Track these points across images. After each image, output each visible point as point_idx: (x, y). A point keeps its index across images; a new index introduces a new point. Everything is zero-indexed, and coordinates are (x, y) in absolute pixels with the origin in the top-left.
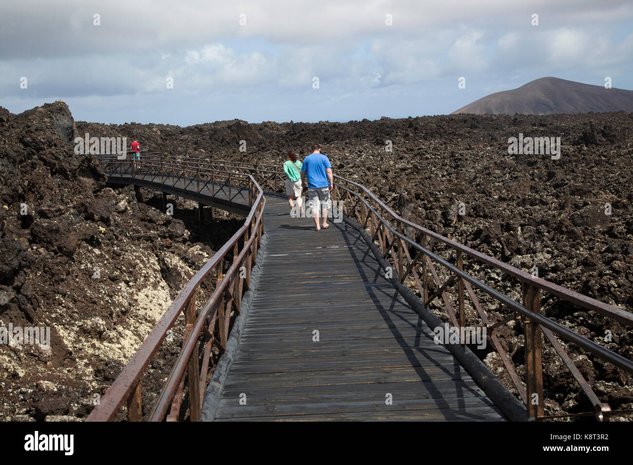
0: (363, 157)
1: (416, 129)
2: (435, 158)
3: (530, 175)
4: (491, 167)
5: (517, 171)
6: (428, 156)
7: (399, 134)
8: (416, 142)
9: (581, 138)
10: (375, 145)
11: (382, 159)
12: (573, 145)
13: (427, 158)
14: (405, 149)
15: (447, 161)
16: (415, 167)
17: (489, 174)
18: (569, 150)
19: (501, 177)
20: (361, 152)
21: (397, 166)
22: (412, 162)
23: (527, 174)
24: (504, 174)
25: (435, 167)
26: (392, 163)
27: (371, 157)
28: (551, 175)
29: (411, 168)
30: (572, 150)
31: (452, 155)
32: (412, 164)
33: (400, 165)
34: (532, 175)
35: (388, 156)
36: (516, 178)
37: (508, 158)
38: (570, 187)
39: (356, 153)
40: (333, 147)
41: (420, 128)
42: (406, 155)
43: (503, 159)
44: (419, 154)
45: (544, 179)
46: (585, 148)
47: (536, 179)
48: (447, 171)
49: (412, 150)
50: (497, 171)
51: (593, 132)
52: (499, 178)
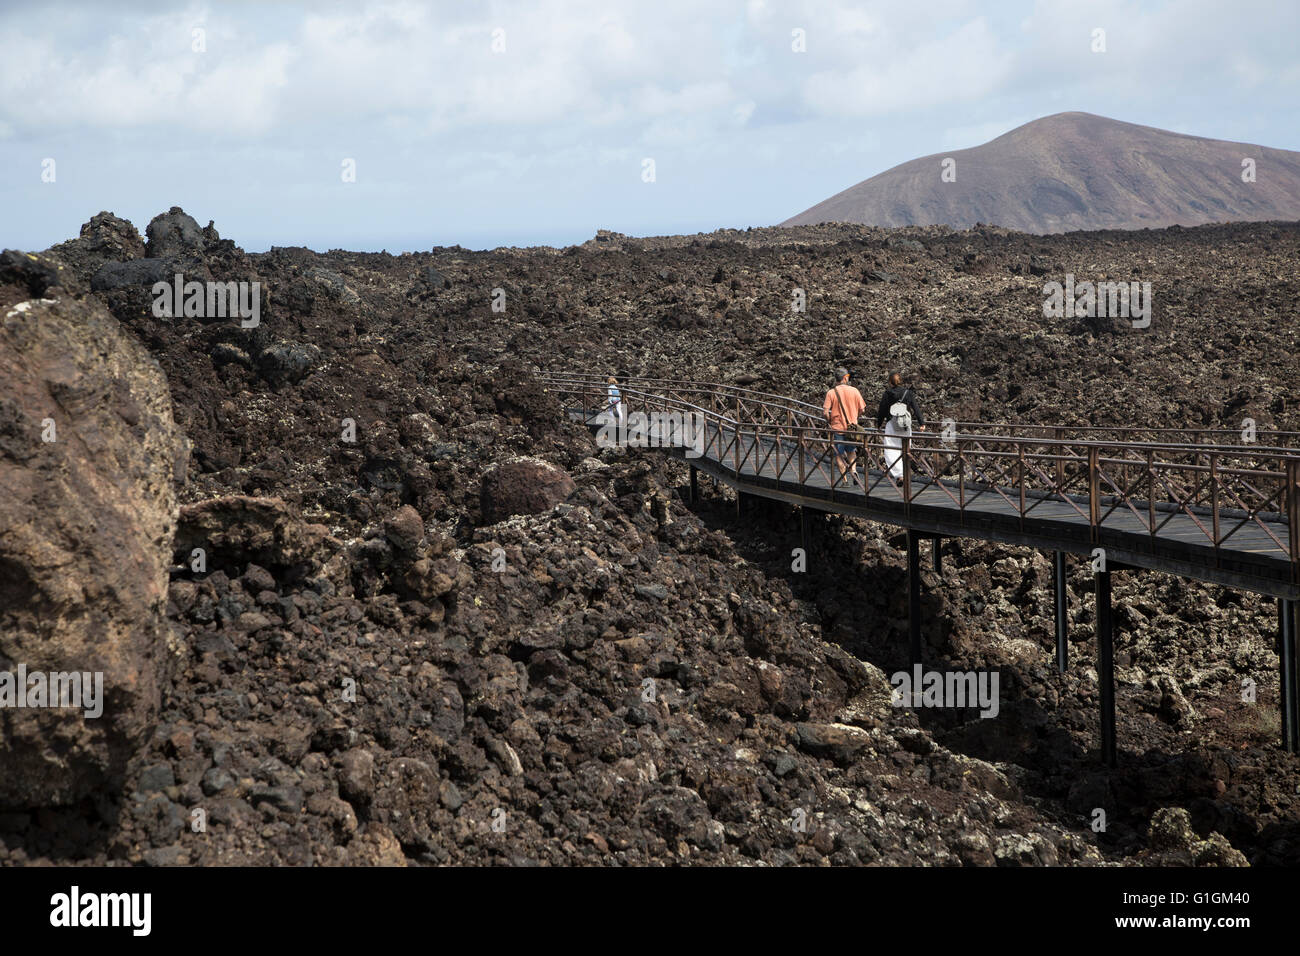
0: (647, 355)
2: (802, 359)
3: (981, 391)
4: (914, 378)
5: (959, 385)
6: (788, 355)
7: (704, 300)
8: (750, 323)
10: (664, 330)
11: (689, 361)
12: (1070, 334)
13: (786, 361)
14: (736, 340)
15: (830, 365)
16: (767, 377)
18: (1062, 344)
19: (933, 394)
20: (639, 346)
21: (726, 375)
22: (756, 367)
23: (976, 390)
24: (938, 390)
25: (806, 377)
26: (713, 368)
27: (664, 356)
28: (1014, 391)
29: (759, 380)
30: (1067, 343)
31: (838, 353)
32: (757, 371)
33: (735, 372)
34: (985, 391)
35: (701, 355)
36: (958, 396)
37: (947, 359)
38: (1040, 410)
39: (630, 348)
40: (583, 336)
41: (744, 283)
42: (740, 353)
43: (937, 362)
44: (768, 350)
45: (1005, 398)
46: (1091, 340)
47: (992, 399)
49: (750, 342)
50: (925, 385)
52: (928, 396)
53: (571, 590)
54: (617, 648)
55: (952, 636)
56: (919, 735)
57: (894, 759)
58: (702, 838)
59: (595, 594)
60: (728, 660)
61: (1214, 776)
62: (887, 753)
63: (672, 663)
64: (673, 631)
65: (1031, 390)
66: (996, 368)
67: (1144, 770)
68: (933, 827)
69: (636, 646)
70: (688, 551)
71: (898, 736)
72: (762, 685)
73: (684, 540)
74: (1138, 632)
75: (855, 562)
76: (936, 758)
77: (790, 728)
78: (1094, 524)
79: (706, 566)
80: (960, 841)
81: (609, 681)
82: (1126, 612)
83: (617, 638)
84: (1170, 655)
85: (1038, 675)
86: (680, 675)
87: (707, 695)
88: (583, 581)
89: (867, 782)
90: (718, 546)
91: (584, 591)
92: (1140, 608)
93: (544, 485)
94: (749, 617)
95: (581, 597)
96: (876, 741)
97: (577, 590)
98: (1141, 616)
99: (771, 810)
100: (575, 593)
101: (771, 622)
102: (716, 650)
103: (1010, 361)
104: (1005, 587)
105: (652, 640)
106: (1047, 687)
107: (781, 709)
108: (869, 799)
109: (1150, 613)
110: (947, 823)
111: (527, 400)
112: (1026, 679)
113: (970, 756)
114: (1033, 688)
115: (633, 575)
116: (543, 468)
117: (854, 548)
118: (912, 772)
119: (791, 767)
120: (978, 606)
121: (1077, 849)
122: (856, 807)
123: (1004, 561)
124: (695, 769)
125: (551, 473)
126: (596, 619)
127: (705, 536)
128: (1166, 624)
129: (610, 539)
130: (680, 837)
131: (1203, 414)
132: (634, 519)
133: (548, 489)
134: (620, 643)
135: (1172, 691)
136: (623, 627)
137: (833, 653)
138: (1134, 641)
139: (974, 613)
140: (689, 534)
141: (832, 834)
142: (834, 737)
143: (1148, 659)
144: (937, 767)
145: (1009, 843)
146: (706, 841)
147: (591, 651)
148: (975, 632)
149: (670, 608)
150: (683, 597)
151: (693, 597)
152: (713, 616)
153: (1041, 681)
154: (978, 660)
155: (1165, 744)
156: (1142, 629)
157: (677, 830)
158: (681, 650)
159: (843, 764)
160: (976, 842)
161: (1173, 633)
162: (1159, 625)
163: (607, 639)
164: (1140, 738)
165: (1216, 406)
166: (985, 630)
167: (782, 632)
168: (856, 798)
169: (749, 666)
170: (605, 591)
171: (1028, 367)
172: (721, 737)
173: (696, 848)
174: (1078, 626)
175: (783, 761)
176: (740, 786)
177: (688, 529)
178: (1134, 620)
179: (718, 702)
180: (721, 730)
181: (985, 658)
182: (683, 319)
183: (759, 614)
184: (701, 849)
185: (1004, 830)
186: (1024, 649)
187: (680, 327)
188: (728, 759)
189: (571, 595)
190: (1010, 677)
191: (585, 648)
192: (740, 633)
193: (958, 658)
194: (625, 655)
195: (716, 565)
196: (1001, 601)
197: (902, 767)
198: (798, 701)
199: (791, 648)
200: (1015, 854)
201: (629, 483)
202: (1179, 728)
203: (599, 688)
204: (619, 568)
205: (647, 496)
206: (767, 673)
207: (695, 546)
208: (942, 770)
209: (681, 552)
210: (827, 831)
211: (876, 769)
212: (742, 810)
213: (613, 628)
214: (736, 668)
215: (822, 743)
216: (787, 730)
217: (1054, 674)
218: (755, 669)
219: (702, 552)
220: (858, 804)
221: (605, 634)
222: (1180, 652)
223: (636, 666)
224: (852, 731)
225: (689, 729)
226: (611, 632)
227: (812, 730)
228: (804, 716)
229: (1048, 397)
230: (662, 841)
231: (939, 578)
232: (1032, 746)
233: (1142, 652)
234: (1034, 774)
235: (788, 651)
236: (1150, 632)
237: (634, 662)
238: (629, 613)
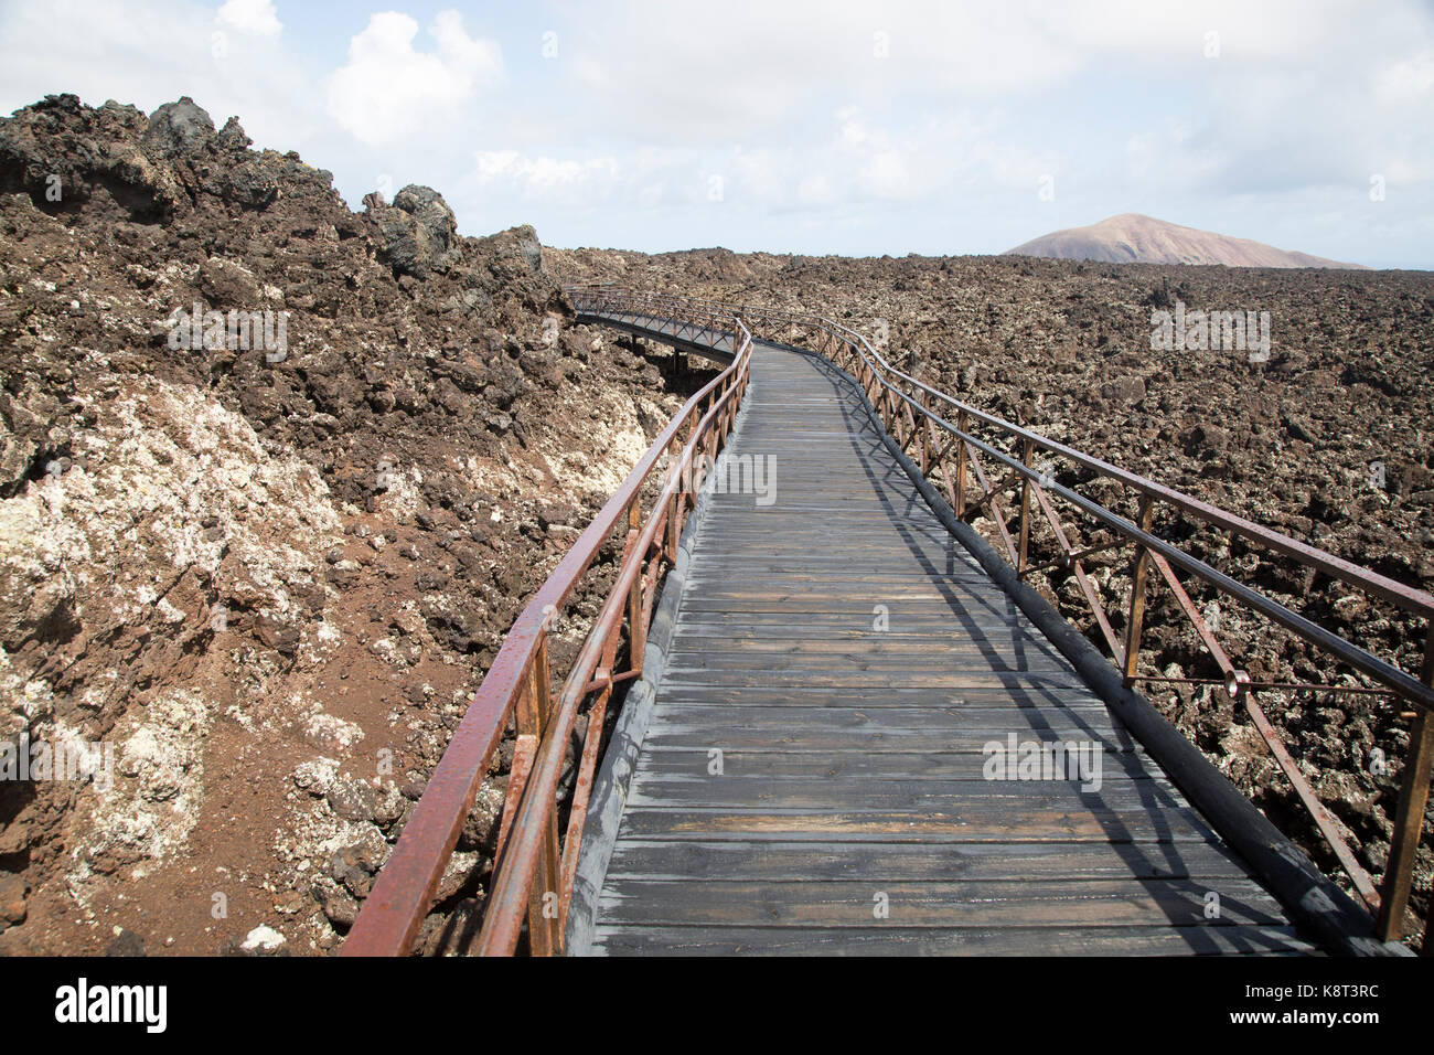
0: (877, 304)
1: (950, 272)
2: (968, 311)
6: (959, 308)
8: (947, 290)
9: (1151, 297)
11: (901, 308)
12: (1140, 305)
13: (957, 311)
14: (931, 298)
15: (982, 316)
16: (941, 321)
17: (1029, 335)
18: (1134, 311)
19: (1044, 339)
20: (875, 298)
21: (918, 318)
22: (937, 314)
23: (1075, 338)
24: (1048, 336)
25: (966, 322)
26: (913, 314)
27: (888, 305)
28: (1102, 341)
29: (936, 322)
30: (1138, 311)
31: (990, 308)
32: (937, 316)
33: (924, 317)
34: (1081, 339)
36: (1061, 341)
37: (1059, 316)
38: (1121, 356)
39: (869, 299)
41: (955, 270)
42: (931, 305)
43: (1052, 318)
44: (948, 304)
45: (1095, 345)
47: (1086, 345)
48: (979, 328)
49: (940, 299)
65: (1114, 340)
66: (1090, 324)
103: (1100, 319)
171: (1112, 324)
182: (907, 285)
187: (904, 289)
229: (1128, 347)
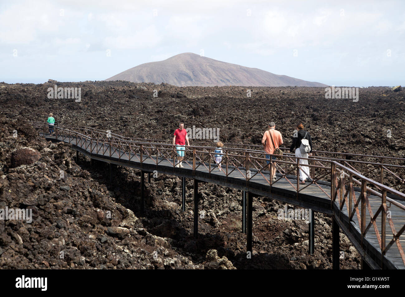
0: (64, 117)
2: (111, 120)
3: (163, 131)
4: (143, 126)
5: (156, 129)
8: (95, 109)
9: (193, 112)
10: (69, 110)
11: (77, 120)
12: (188, 115)
13: (106, 120)
14: (91, 114)
15: (119, 122)
16: (100, 125)
17: (143, 130)
19: (149, 131)
20: (61, 114)
21: (88, 124)
22: (97, 122)
23: (161, 130)
24: (150, 130)
25: (112, 125)
26: (84, 122)
27: (69, 118)
29: (98, 126)
30: (187, 118)
31: (121, 119)
32: (97, 123)
33: (91, 123)
34: (164, 131)
35: (80, 118)
36: (156, 132)
37: (153, 121)
40: (44, 111)
41: (94, 97)
42: (92, 118)
43: (150, 122)
44: (101, 117)
45: (169, 133)
46: (194, 117)
47: (166, 133)
48: (119, 128)
49: (95, 114)
50: (147, 129)
51: (198, 108)
52: (148, 132)
53: (40, 188)
54: (54, 205)
55: (153, 201)
56: (143, 230)
57: (136, 237)
58: (78, 262)
59: (47, 189)
60: (88, 209)
61: (224, 240)
62: (134, 235)
63: (71, 210)
64: (71, 200)
66: (167, 124)
67: (205, 239)
68: (146, 257)
69: (60, 204)
70: (76, 176)
71: (137, 230)
72: (98, 216)
73: (75, 173)
74: (205, 200)
75: (126, 180)
76: (148, 237)
77: (105, 228)
78: (194, 169)
79: (82, 181)
80: (154, 261)
81: (51, 215)
82: (202, 194)
83: (54, 202)
84: (213, 207)
85: (177, 212)
86: (73, 213)
87: (81, 219)
88: (44, 185)
89: (128, 244)
90: (85, 175)
91: (44, 188)
92: (205, 193)
93: (31, 156)
94: (94, 196)
95: (43, 190)
96: (131, 232)
97: (42, 187)
98: (206, 196)
99: (99, 253)
100: (41, 189)
101: (101, 197)
102: (84, 206)
103: (171, 122)
104: (168, 187)
105: (65, 203)
106: (179, 216)
107: (103, 223)
108: (128, 249)
109: (208, 195)
110: (150, 255)
111: (26, 130)
112: (173, 214)
113: (157, 236)
114: (175, 216)
115: (59, 183)
116: (31, 151)
117: (125, 176)
118: (141, 241)
119: (105, 240)
120: (161, 193)
121: (186, 262)
122: (124, 252)
123: (168, 180)
124: (77, 241)
125: (34, 152)
126: (47, 196)
127: (81, 172)
128: (212, 198)
129: (53, 172)
130: (72, 261)
131: (223, 139)
132: (60, 166)
133: (33, 157)
134: (55, 203)
135: (213, 217)
136: (56, 199)
137: (118, 206)
138: (203, 203)
139: (159, 195)
140: (77, 171)
141: (117, 259)
142: (119, 231)
143: (207, 208)
144: (148, 239)
145: (168, 261)
146: (79, 263)
147: (45, 206)
148: (160, 200)
149: (70, 193)
150: (75, 190)
151: (78, 190)
152: (84, 196)
153: (178, 214)
154: (160, 208)
155: (211, 232)
156: (206, 199)
157: (71, 259)
158: (74, 206)
159: (121, 239)
160: (159, 261)
161: (214, 200)
162: (210, 198)
163: (51, 202)
164: (204, 230)
165: (227, 137)
166: (162, 200)
167: (104, 200)
168: (124, 249)
169: (94, 210)
170: (51, 188)
171: (176, 124)
172: (85, 231)
173: (76, 265)
174: (188, 198)
175: (103, 238)
176: (90, 246)
177: (76, 170)
178: (204, 197)
179: (84, 221)
180: (85, 229)
181: (162, 208)
182: (75, 107)
183: (98, 195)
184: (78, 265)
185: (166, 257)
186: (173, 205)
187: (74, 109)
188: (87, 238)
189: (40, 189)
190: (169, 213)
191: (44, 205)
192: (91, 201)
193: (154, 208)
194: (56, 207)
195: (85, 180)
196: (167, 191)
197: (138, 239)
198: (108, 221)
199: (107, 205)
200: (169, 264)
201: (58, 156)
202: (215, 227)
203: (48, 217)
204: (55, 181)
205: (64, 159)
206: (99, 212)
207: (78, 175)
208: (149, 240)
209: (74, 176)
210: (116, 259)
211: (130, 240)
212: (91, 253)
213: (53, 199)
214: (90, 211)
215: (115, 233)
216: (105, 229)
217: (181, 212)
218: (96, 211)
219: (80, 176)
220: (125, 250)
221: (50, 201)
222: (216, 206)
223: (60, 211)
224: (124, 229)
225: (75, 229)
226: (52, 200)
227: (112, 229)
228: (110, 225)
230: (66, 263)
231: (150, 184)
232: (175, 233)
233: (206, 206)
234: (175, 241)
235: (106, 206)
236: (208, 200)
237: (59, 209)
238: (58, 195)
